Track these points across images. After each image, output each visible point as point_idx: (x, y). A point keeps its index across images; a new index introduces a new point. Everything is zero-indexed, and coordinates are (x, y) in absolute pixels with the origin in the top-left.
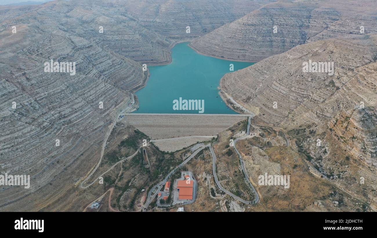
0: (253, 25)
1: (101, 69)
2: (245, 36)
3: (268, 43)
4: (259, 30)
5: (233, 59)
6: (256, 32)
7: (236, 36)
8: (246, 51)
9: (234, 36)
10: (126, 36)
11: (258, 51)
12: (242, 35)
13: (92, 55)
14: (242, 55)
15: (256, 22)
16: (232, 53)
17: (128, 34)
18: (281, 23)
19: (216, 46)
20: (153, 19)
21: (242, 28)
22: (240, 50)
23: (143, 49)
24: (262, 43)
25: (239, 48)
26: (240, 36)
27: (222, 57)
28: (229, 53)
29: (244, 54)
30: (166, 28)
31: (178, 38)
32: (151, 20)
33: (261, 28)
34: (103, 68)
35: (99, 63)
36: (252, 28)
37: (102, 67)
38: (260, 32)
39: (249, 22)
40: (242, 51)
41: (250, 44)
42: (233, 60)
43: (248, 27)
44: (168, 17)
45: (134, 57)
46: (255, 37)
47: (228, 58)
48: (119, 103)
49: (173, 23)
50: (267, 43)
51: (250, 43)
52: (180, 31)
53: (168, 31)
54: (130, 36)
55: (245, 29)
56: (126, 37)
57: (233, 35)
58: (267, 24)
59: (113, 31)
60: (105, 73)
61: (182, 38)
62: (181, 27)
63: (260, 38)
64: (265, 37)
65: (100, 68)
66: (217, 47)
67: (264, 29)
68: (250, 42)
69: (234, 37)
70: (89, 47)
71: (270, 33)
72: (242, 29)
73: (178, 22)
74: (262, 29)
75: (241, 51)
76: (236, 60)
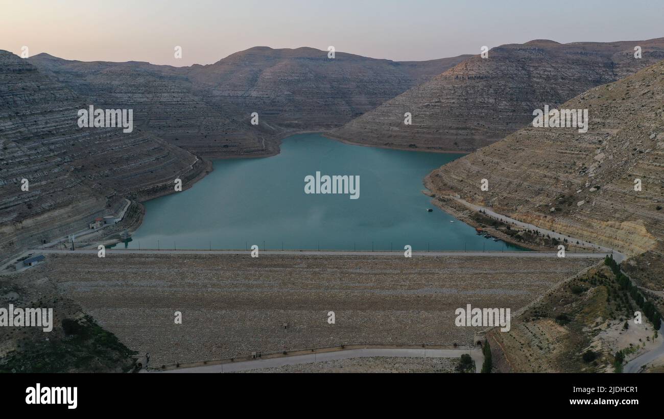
0: (482, 78)
1: (39, 128)
2: (466, 99)
3: (525, 114)
4: (500, 86)
5: (441, 148)
6: (491, 91)
7: (443, 101)
8: (473, 131)
9: (438, 102)
10: (166, 95)
11: (504, 130)
12: (458, 99)
13: (23, 89)
14: (465, 139)
15: (487, 72)
16: (439, 137)
17: (172, 91)
18: (548, 75)
19: (392, 128)
20: (243, 92)
21: (456, 86)
22: (457, 128)
23: (204, 123)
24: (512, 114)
25: (455, 126)
26: (453, 101)
27: (411, 146)
28: (427, 136)
29: (469, 137)
30: (271, 108)
31: (298, 126)
32: (240, 93)
33: (503, 82)
34: (48, 125)
35: (41, 113)
36: (479, 84)
37: (46, 123)
38: (500, 90)
39: (470, 73)
40: (463, 131)
41: (482, 117)
42: (443, 151)
43: (468, 82)
44: (279, 88)
45: (177, 139)
46: (492, 101)
47: (428, 148)
48: (44, 211)
49: (289, 99)
50: (523, 114)
51: (481, 115)
52: (304, 114)
53: (276, 112)
54: (175, 95)
55: (464, 85)
56: (165, 97)
57: (434, 101)
58: (514, 76)
59: (133, 85)
60: (53, 139)
61: (307, 127)
62: (305, 108)
63: (503, 104)
64: (517, 100)
65: (37, 124)
66: (397, 129)
67: (510, 85)
68: (482, 113)
69: (436, 104)
70: (20, 70)
71: (527, 93)
72: (454, 87)
73: (298, 98)
74: (505, 85)
75: (460, 132)
76: (451, 150)
